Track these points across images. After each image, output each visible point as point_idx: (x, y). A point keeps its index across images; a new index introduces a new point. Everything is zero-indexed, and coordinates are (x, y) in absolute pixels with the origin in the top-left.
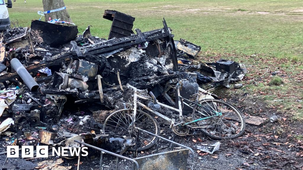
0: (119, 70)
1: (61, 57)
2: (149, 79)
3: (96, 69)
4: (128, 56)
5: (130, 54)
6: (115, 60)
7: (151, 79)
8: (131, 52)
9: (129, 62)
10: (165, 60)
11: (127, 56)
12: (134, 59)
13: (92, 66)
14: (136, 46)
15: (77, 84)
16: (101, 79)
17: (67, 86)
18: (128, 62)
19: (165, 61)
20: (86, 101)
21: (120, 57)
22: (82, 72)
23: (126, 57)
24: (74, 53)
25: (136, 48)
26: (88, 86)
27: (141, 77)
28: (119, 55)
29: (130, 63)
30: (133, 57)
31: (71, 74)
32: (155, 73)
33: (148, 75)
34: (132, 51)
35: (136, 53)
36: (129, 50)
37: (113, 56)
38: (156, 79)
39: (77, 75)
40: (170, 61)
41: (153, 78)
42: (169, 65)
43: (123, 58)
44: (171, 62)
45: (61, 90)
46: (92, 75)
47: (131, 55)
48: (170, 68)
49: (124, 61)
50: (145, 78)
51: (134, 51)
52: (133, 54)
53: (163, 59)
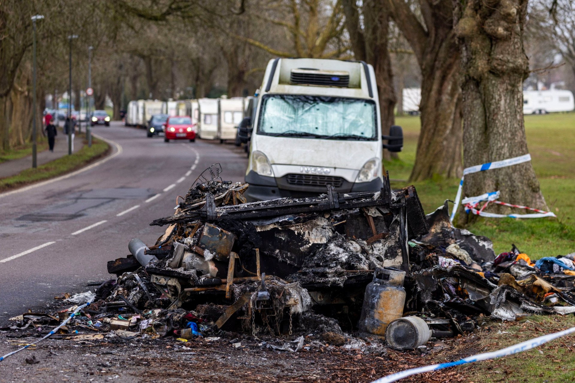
0: (289, 254)
1: (186, 218)
2: (326, 273)
3: (231, 242)
4: (309, 233)
5: (312, 228)
6: (283, 236)
7: (329, 273)
8: (316, 225)
9: (310, 243)
10: (386, 248)
11: (307, 232)
12: (321, 239)
13: (225, 237)
14: (327, 216)
15: (198, 264)
16: (236, 260)
17: (180, 264)
18: (308, 242)
19: (386, 251)
20: (203, 292)
21: (293, 232)
22: (207, 244)
23: (304, 233)
24: (203, 213)
25: (327, 219)
26: (217, 270)
27: (311, 267)
28: (293, 229)
29: (310, 245)
30: (318, 234)
31: (190, 246)
32: (342, 264)
33: (326, 266)
34: (319, 223)
35: (325, 229)
36: (314, 221)
37: (280, 228)
38: (340, 274)
39: (199, 249)
40: (396, 252)
41: (332, 273)
42: (393, 260)
43: (299, 234)
44: (397, 255)
45: (167, 269)
46: (224, 252)
47: (314, 229)
48: (393, 264)
49: (300, 239)
50: (320, 270)
51: (322, 224)
52: (319, 229)
53: (382, 247)
